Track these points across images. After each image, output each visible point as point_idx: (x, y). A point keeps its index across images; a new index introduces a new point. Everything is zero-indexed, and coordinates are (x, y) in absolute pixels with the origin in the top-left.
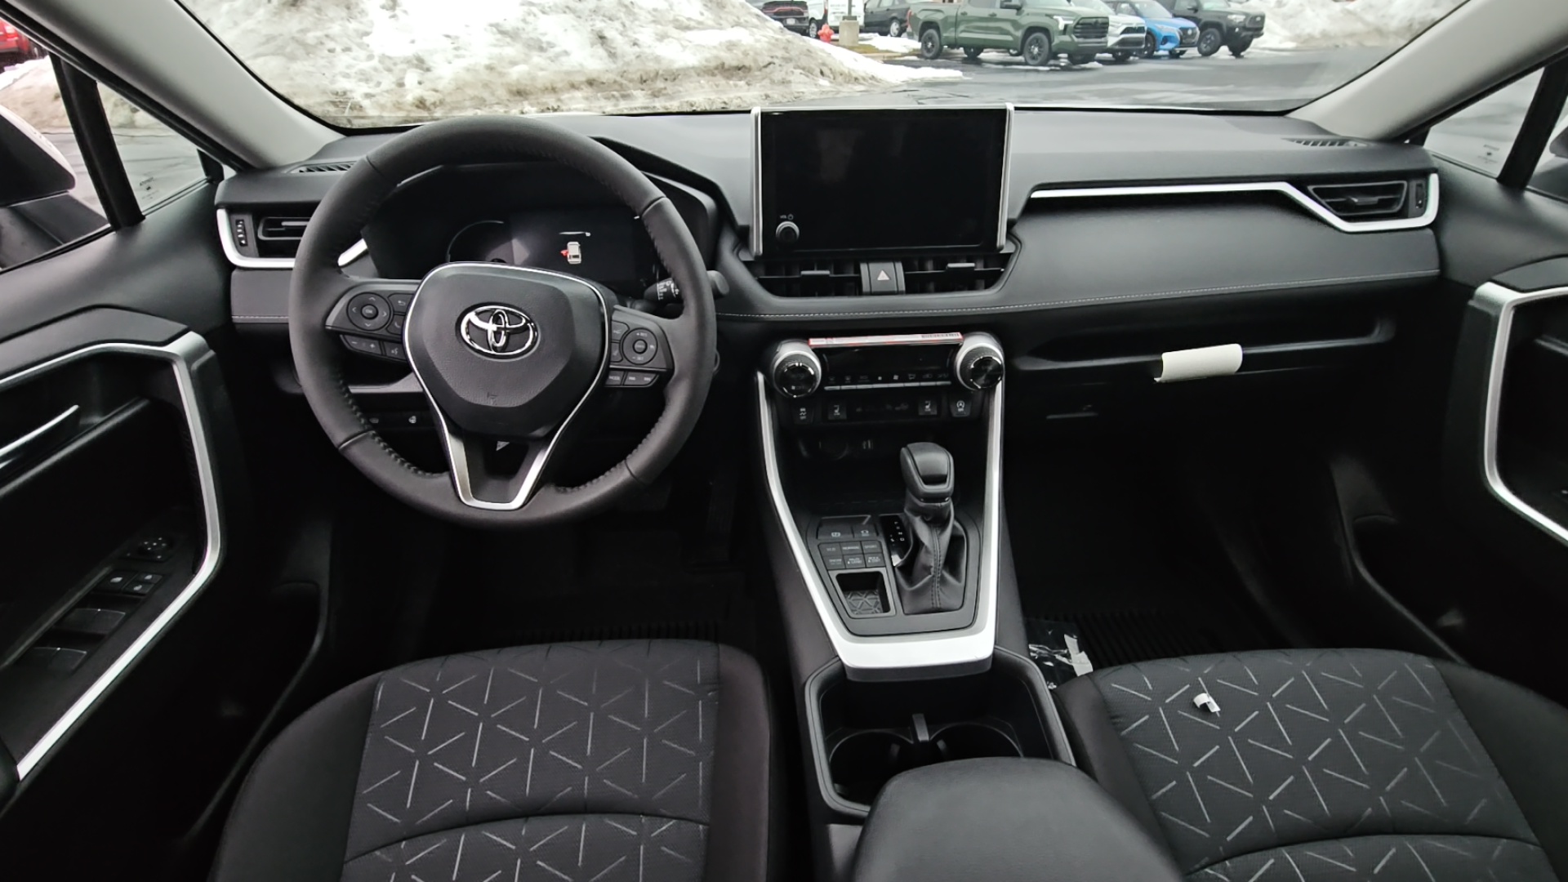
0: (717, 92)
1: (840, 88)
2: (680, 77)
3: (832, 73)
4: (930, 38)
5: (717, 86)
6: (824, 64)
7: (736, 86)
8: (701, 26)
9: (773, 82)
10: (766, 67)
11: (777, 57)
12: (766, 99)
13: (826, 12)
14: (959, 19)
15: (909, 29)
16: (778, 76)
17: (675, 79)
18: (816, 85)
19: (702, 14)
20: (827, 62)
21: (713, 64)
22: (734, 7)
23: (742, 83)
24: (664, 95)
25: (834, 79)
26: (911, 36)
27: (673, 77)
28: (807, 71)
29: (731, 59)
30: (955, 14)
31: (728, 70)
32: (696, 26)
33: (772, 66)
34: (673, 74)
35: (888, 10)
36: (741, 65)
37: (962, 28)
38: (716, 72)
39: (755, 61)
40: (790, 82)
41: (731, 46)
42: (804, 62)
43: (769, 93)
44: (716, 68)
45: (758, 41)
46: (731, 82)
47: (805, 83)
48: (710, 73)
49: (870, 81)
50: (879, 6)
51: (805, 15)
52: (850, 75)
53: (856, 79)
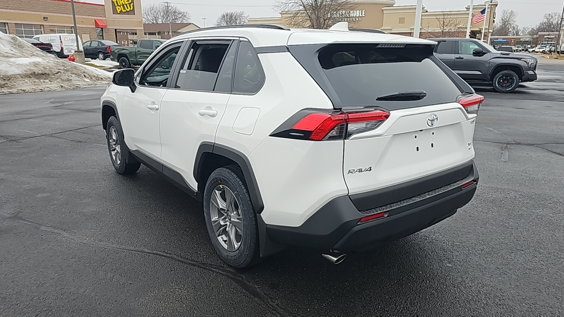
0: (35, 85)
1: (96, 83)
2: (12, 78)
3: (89, 76)
4: (124, 61)
5: (34, 82)
6: (84, 72)
7: (44, 82)
8: (14, 56)
9: (62, 80)
10: (57, 73)
11: (61, 70)
12: (62, 88)
13: (62, 48)
14: (136, 53)
15: (111, 57)
16: (65, 77)
17: (9, 80)
18: (84, 81)
19: (12, 50)
20: (86, 72)
21: (29, 73)
22: (28, 47)
23: (47, 81)
24: (6, 87)
25: (91, 78)
26: (112, 60)
27: (8, 78)
28: (79, 75)
29: (37, 70)
30: (134, 51)
31: (38, 75)
32: (12, 56)
33: (59, 73)
34: (9, 77)
35: (96, 48)
36: (44, 73)
37: (139, 57)
38: (31, 76)
39: (51, 71)
40: (71, 80)
41: (36, 64)
42: (75, 71)
43: (62, 85)
44: (31, 75)
45: (49, 62)
46: (42, 81)
47: (79, 80)
48: (28, 76)
49: (108, 79)
50: (90, 46)
51: (52, 50)
52: (98, 77)
53: (101, 78)
